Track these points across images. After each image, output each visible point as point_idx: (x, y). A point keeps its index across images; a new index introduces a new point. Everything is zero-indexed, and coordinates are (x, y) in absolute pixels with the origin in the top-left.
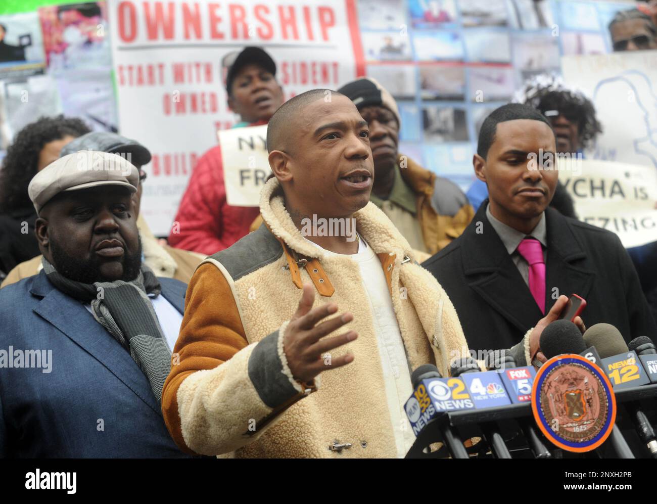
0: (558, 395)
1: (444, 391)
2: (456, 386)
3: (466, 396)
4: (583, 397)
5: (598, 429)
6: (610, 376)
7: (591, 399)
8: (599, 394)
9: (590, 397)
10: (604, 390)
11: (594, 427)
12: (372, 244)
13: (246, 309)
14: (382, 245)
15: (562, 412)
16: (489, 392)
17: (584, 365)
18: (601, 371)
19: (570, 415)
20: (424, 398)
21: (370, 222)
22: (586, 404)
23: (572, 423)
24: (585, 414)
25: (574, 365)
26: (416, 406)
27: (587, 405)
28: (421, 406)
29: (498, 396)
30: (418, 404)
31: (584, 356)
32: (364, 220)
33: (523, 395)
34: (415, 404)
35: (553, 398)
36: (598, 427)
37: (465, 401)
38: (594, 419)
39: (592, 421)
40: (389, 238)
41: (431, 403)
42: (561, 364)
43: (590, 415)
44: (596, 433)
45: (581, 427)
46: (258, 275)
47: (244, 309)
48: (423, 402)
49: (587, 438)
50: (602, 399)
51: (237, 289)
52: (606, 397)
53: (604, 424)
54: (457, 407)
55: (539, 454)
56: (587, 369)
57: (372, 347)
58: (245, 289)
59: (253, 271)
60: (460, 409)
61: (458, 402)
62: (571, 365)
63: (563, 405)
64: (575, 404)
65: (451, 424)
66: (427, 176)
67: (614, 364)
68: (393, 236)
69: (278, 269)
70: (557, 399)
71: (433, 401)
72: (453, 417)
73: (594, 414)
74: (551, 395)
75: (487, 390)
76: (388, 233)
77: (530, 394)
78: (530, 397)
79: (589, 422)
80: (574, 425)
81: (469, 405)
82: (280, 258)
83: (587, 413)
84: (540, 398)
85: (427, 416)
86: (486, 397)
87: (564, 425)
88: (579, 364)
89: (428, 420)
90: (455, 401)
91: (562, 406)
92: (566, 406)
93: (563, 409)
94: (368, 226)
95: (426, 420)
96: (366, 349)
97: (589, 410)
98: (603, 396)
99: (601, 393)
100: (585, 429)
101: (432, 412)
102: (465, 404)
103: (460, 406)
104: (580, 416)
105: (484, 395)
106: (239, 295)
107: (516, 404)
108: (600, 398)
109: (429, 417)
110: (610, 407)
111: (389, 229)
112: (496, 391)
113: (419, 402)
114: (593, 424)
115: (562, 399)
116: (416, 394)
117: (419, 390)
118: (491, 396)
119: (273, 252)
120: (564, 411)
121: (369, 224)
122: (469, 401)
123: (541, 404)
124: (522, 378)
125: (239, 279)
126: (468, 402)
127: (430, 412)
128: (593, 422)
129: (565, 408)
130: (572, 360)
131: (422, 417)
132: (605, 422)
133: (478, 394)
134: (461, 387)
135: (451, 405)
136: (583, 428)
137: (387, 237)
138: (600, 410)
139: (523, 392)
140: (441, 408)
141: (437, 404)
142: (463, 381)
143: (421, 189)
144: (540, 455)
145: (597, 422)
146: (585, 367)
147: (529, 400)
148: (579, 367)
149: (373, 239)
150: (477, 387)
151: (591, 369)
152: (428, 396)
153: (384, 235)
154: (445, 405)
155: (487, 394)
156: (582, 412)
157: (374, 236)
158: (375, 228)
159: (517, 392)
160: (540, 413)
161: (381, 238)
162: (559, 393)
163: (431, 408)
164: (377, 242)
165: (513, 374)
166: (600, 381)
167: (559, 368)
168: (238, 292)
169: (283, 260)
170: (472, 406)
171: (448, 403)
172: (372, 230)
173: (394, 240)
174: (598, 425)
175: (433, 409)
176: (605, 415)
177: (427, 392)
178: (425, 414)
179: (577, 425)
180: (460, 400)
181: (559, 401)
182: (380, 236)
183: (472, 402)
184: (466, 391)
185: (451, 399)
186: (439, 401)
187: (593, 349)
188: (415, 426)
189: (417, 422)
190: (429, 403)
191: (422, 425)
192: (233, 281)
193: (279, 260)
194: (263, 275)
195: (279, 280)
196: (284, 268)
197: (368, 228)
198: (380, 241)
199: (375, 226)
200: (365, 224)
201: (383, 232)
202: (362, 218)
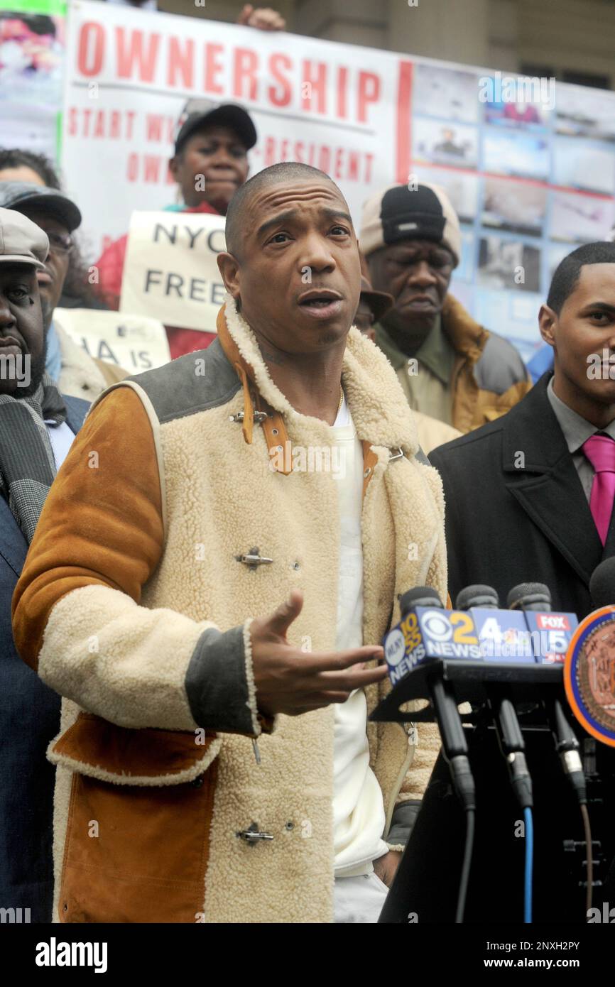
0: (603, 662)
1: (442, 629)
2: (461, 623)
3: (473, 640)
12: (355, 422)
15: (605, 687)
20: (413, 633)
26: (400, 644)
28: (407, 644)
30: (403, 640)
34: (399, 640)
35: (596, 664)
37: (471, 648)
40: (381, 416)
41: (422, 642)
46: (196, 421)
48: (411, 639)
51: (163, 436)
54: (458, 654)
55: (564, 740)
58: (173, 439)
59: (190, 415)
60: (462, 658)
61: (460, 647)
63: (608, 677)
65: (445, 677)
66: (477, 333)
68: (386, 415)
69: (225, 418)
70: (602, 667)
71: (425, 639)
72: (450, 667)
74: (593, 659)
76: (381, 408)
77: (565, 654)
78: (564, 657)
81: (475, 654)
82: (229, 401)
84: (578, 662)
85: (412, 660)
87: (603, 704)
89: (413, 665)
90: (456, 644)
91: (606, 678)
92: (612, 679)
93: (607, 683)
95: (410, 665)
101: (421, 654)
102: (469, 652)
103: (462, 655)
106: (164, 446)
107: (542, 664)
109: (415, 662)
111: (384, 402)
113: (405, 637)
115: (608, 667)
116: (403, 626)
117: (408, 621)
120: (608, 686)
122: (477, 648)
123: (576, 669)
124: (556, 629)
125: (167, 422)
126: (474, 649)
127: (417, 655)
129: (610, 681)
131: (406, 660)
134: (469, 627)
135: (449, 649)
137: (377, 415)
140: (434, 650)
141: (430, 645)
142: (471, 617)
143: (465, 349)
144: (564, 742)
147: (562, 662)
150: (491, 630)
152: (420, 631)
153: (373, 411)
154: (441, 650)
158: (364, 397)
160: (573, 680)
161: (368, 415)
162: (606, 659)
163: (420, 649)
164: (360, 420)
165: (546, 620)
167: (612, 623)
168: (162, 442)
169: (233, 406)
170: (478, 656)
172: (359, 399)
173: (386, 423)
175: (423, 651)
177: (418, 624)
178: (411, 656)
180: (463, 645)
181: (604, 670)
182: (368, 412)
183: (480, 650)
184: (474, 633)
185: (451, 640)
186: (434, 642)
188: (395, 671)
189: (397, 666)
190: (419, 641)
191: (403, 670)
192: (159, 423)
193: (227, 404)
194: (204, 422)
195: (223, 435)
196: (232, 418)
197: (354, 395)
198: (366, 419)
199: (365, 394)
200: (352, 388)
201: (375, 406)
202: (351, 377)
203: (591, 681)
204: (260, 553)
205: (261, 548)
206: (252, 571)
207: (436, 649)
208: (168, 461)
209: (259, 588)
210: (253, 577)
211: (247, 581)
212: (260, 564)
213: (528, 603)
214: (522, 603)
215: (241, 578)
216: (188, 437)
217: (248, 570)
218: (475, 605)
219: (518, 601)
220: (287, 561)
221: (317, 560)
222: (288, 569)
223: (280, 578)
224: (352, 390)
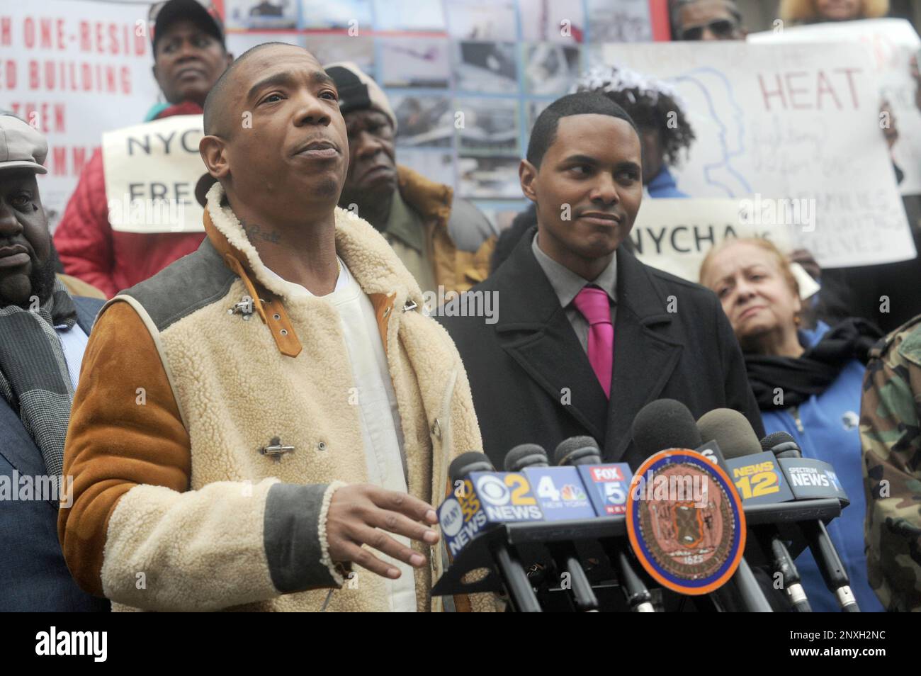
0: (664, 509)
1: (499, 492)
2: (517, 485)
3: (531, 501)
4: (700, 514)
5: (720, 562)
6: (738, 485)
7: (711, 517)
8: (722, 511)
9: (709, 514)
10: (730, 505)
11: (715, 560)
12: (362, 280)
14: (377, 282)
15: (670, 534)
16: (565, 497)
17: (702, 467)
19: (681, 539)
20: (470, 500)
21: (361, 248)
22: (703, 525)
23: (683, 550)
24: (701, 538)
25: (689, 466)
26: (456, 513)
27: (705, 525)
28: (465, 512)
29: (577, 504)
30: (460, 509)
31: (701, 452)
33: (614, 505)
34: (455, 509)
35: (657, 512)
36: (720, 560)
37: (531, 508)
38: (713, 547)
39: (711, 549)
40: (388, 272)
41: (481, 508)
42: (671, 462)
43: (708, 539)
44: (716, 568)
45: (696, 557)
46: (195, 321)
48: (468, 506)
49: (703, 574)
50: (726, 519)
51: (164, 344)
52: (733, 516)
53: (728, 554)
54: (519, 516)
55: (635, 592)
56: (707, 472)
58: (174, 345)
59: (187, 315)
60: (523, 520)
61: (520, 509)
62: (684, 466)
63: (671, 523)
64: (688, 523)
65: (510, 541)
66: (442, 192)
67: (742, 469)
68: (393, 270)
69: (223, 312)
70: (663, 514)
71: (484, 503)
72: (514, 531)
73: (715, 540)
74: (654, 507)
75: (561, 493)
76: (386, 265)
77: (624, 504)
78: (624, 509)
79: (706, 551)
80: (686, 553)
81: (536, 515)
82: (226, 294)
83: (704, 537)
84: (639, 512)
85: (473, 528)
86: (559, 505)
87: (670, 552)
88: (695, 465)
89: (474, 533)
90: (516, 507)
91: (669, 525)
92: (675, 526)
93: (671, 530)
94: (358, 253)
95: (471, 534)
97: (707, 533)
98: (727, 513)
99: (726, 509)
100: (701, 561)
101: (481, 521)
102: (530, 513)
103: (523, 517)
104: (694, 541)
105: (556, 502)
106: (167, 354)
107: (603, 518)
108: (723, 516)
109: (476, 529)
110: (738, 530)
111: (387, 259)
112: (574, 497)
113: (461, 506)
114: (712, 553)
115: (669, 514)
118: (567, 504)
119: (216, 286)
120: (672, 533)
121: (359, 250)
122: (536, 508)
123: (639, 519)
124: (611, 481)
125: (166, 328)
126: (534, 510)
127: (478, 522)
128: (713, 551)
129: (673, 528)
130: (686, 458)
131: (466, 529)
132: (729, 552)
133: (548, 499)
134: (524, 488)
135: (509, 512)
136: (698, 560)
137: (384, 271)
138: (724, 533)
139: (613, 500)
140: (495, 516)
141: (490, 510)
142: (526, 478)
143: (433, 211)
144: (636, 595)
145: (718, 551)
146: (703, 469)
147: (622, 513)
148: (696, 468)
149: (364, 273)
150: (547, 489)
151: (713, 473)
152: (477, 497)
153: (380, 268)
154: (501, 513)
155: (561, 500)
156: (697, 536)
157: (365, 269)
158: (368, 257)
159: (604, 501)
160: (637, 532)
161: (375, 272)
162: (666, 506)
163: (480, 515)
164: (369, 276)
165: (600, 473)
166: (724, 491)
167: (667, 468)
168: (165, 350)
169: (230, 300)
170: (539, 516)
171: (507, 510)
172: (364, 259)
173: (395, 276)
174: (720, 556)
175: (484, 517)
176: (729, 542)
177: (475, 490)
178: (470, 524)
179: (689, 553)
180: (522, 507)
181: (666, 516)
182: (375, 269)
183: (540, 510)
184: (531, 493)
185: (510, 503)
186: (493, 506)
187: (713, 444)
188: (454, 542)
189: (456, 536)
190: (478, 507)
191: (464, 540)
192: (158, 331)
193: (224, 299)
194: (202, 321)
195: (224, 329)
196: (231, 311)
197: (357, 256)
198: (375, 276)
199: (368, 254)
200: (354, 250)
201: (379, 264)
202: (349, 240)
203: (654, 530)
204: (281, 443)
205: (281, 438)
206: (276, 462)
207: (498, 512)
208: (174, 367)
209: (287, 477)
210: (279, 468)
211: (273, 472)
212: (283, 453)
213: (577, 457)
214: (571, 458)
215: (268, 471)
216: (189, 338)
217: (272, 462)
218: (525, 465)
219: (567, 457)
220: (309, 443)
221: (342, 436)
222: (313, 452)
223: (305, 462)
224: (354, 252)
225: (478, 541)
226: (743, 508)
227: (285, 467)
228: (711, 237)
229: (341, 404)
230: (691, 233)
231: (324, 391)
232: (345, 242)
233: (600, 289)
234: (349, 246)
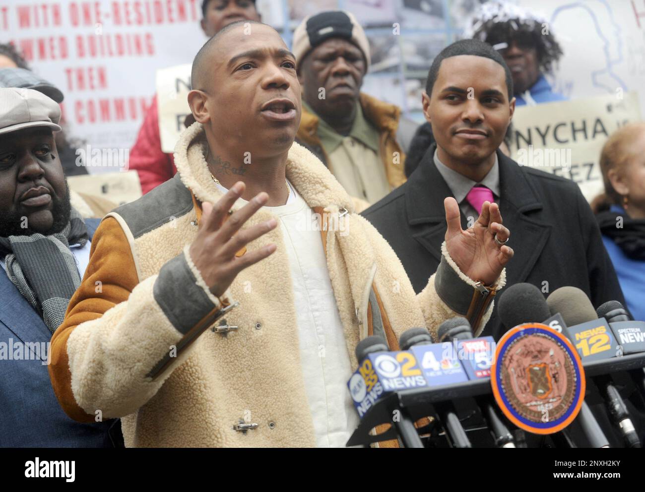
0: (520, 370)
1: (393, 367)
2: (406, 360)
3: (417, 372)
4: (549, 372)
5: (565, 408)
6: (578, 346)
7: (557, 373)
8: (566, 368)
9: (556, 372)
10: (572, 363)
11: (562, 406)
12: (305, 196)
13: (145, 271)
14: (316, 198)
15: (525, 389)
16: (444, 367)
17: (549, 336)
18: (568, 341)
19: (534, 392)
20: (371, 375)
21: (303, 171)
22: (551, 380)
23: (536, 401)
24: (550, 390)
25: (539, 336)
26: (360, 384)
27: (553, 379)
28: (367, 384)
29: (453, 372)
30: (363, 382)
31: (548, 324)
32: (296, 168)
33: (481, 370)
34: (360, 382)
35: (515, 373)
36: (565, 405)
37: (417, 378)
38: (560, 396)
39: (558, 398)
40: (324, 188)
41: (378, 381)
42: (524, 334)
43: (556, 391)
44: (562, 412)
45: (547, 405)
46: (162, 233)
47: (143, 271)
48: (369, 380)
49: (553, 418)
50: (569, 374)
51: (137, 248)
52: (574, 371)
53: (572, 401)
54: (408, 385)
55: (500, 436)
56: (553, 339)
57: (288, 314)
58: (145, 249)
60: (411, 388)
61: (408, 379)
62: (535, 336)
63: (527, 381)
64: (540, 380)
65: (401, 404)
66: (391, 111)
67: (581, 333)
68: (328, 186)
69: (186, 224)
70: (520, 375)
71: (380, 378)
72: (404, 397)
73: (561, 391)
74: (512, 370)
75: (440, 364)
76: (322, 182)
77: (489, 369)
78: (489, 372)
79: (555, 400)
80: (539, 403)
81: (421, 382)
82: (189, 211)
83: (553, 389)
84: (501, 374)
85: (373, 396)
86: (439, 373)
87: (527, 403)
88: (543, 335)
89: (375, 400)
90: (405, 378)
91: (524, 382)
92: (530, 383)
93: (526, 386)
94: (301, 176)
95: (372, 400)
96: (280, 316)
97: (555, 386)
98: (570, 370)
99: (569, 367)
100: (551, 407)
101: (379, 390)
102: (416, 382)
103: (411, 385)
104: (545, 393)
105: (437, 371)
106: (138, 255)
107: (474, 381)
108: (567, 373)
109: (376, 397)
110: (579, 382)
111: (324, 178)
112: (451, 366)
113: (365, 379)
114: (559, 402)
115: (525, 374)
116: (361, 370)
117: (364, 365)
118: (446, 372)
119: (183, 205)
120: (527, 387)
121: (301, 174)
122: (421, 377)
123: (501, 380)
125: (140, 237)
126: (419, 379)
127: (377, 391)
128: (560, 399)
129: (528, 384)
130: (536, 330)
131: (369, 396)
132: (573, 399)
133: (431, 370)
134: (412, 363)
135: (400, 382)
136: (549, 407)
137: (321, 188)
138: (568, 386)
139: (481, 366)
140: (389, 386)
141: (385, 382)
142: (413, 354)
143: (385, 124)
144: (501, 438)
145: (564, 399)
146: (550, 338)
147: (489, 376)
148: (544, 337)
149: (306, 191)
150: (429, 362)
151: (558, 340)
152: (375, 373)
153: (318, 186)
154: (394, 384)
155: (441, 369)
156: (547, 389)
157: (307, 188)
158: (308, 178)
159: (475, 368)
160: (500, 389)
161: (315, 189)
162: (522, 368)
163: (378, 386)
164: (310, 194)
166: (567, 353)
167: (522, 339)
168: (138, 252)
169: (193, 215)
170: (424, 383)
171: (398, 381)
172: (305, 180)
173: (329, 191)
174: (565, 403)
175: (380, 388)
176: (573, 392)
177: (373, 368)
178: (371, 393)
179: (541, 403)
180: (410, 377)
181: (522, 376)
182: (314, 187)
183: (424, 379)
184: (417, 366)
185: (401, 375)
186: (388, 379)
187: (558, 316)
188: (360, 406)
189: (362, 402)
190: (376, 380)
191: (368, 404)
192: (134, 238)
193: (188, 214)
194: (167, 232)
196: (192, 223)
197: (300, 178)
198: (314, 192)
199: (308, 175)
200: (297, 173)
201: (317, 182)
202: (294, 166)
203: (513, 387)
204: (227, 323)
205: (227, 319)
206: (224, 338)
207: (390, 385)
208: (142, 265)
210: (226, 342)
211: (221, 345)
212: (229, 331)
213: (454, 335)
214: (449, 335)
215: (217, 344)
216: (157, 245)
217: (221, 338)
218: (413, 344)
219: (446, 334)
220: (248, 325)
221: (277, 317)
222: (251, 331)
223: (245, 339)
224: (298, 175)
225: (377, 405)
226: (582, 364)
227: (231, 342)
228: (584, 130)
229: (277, 291)
230: (569, 128)
231: (263, 283)
232: (290, 167)
233: (486, 187)
234: (293, 170)
